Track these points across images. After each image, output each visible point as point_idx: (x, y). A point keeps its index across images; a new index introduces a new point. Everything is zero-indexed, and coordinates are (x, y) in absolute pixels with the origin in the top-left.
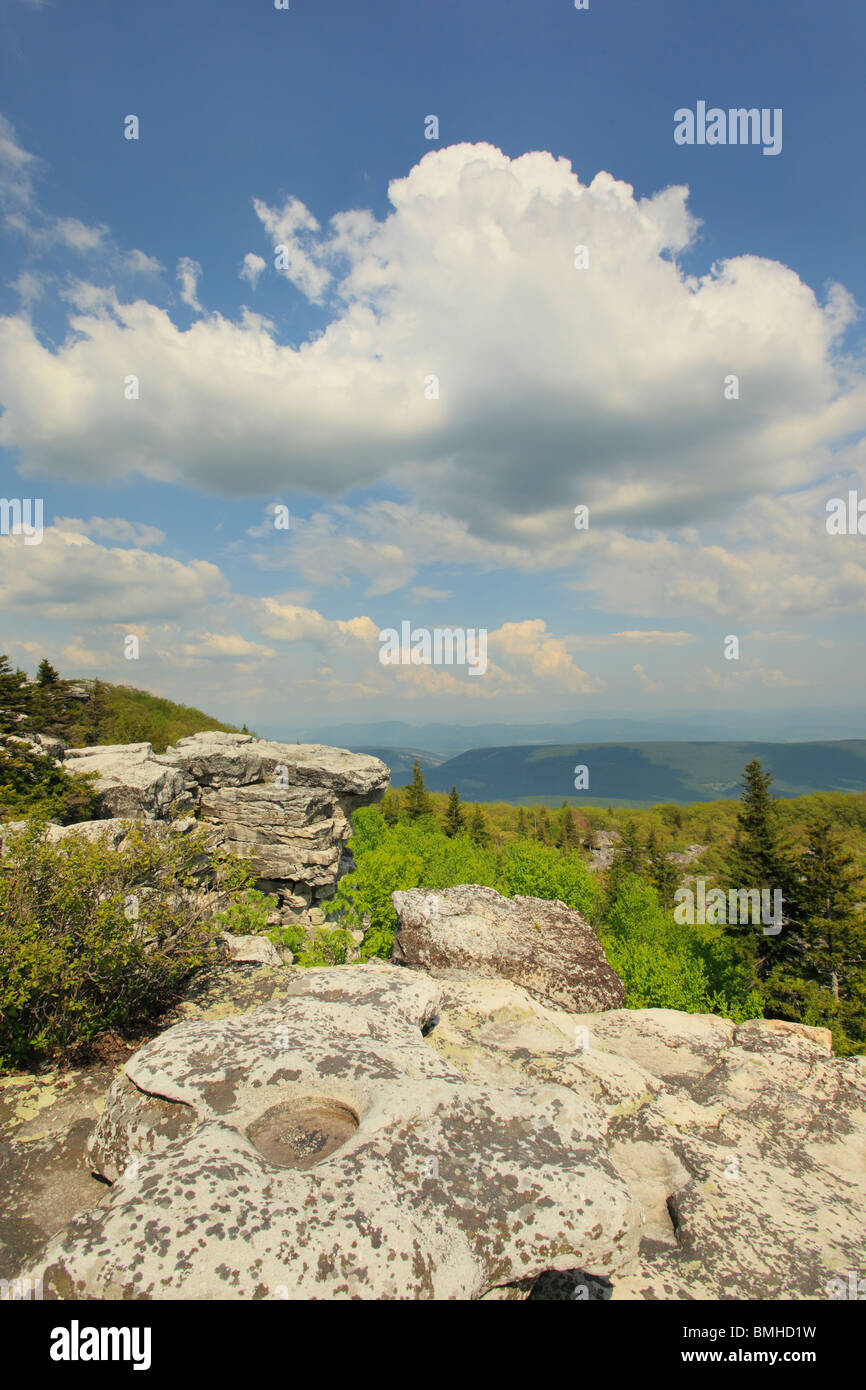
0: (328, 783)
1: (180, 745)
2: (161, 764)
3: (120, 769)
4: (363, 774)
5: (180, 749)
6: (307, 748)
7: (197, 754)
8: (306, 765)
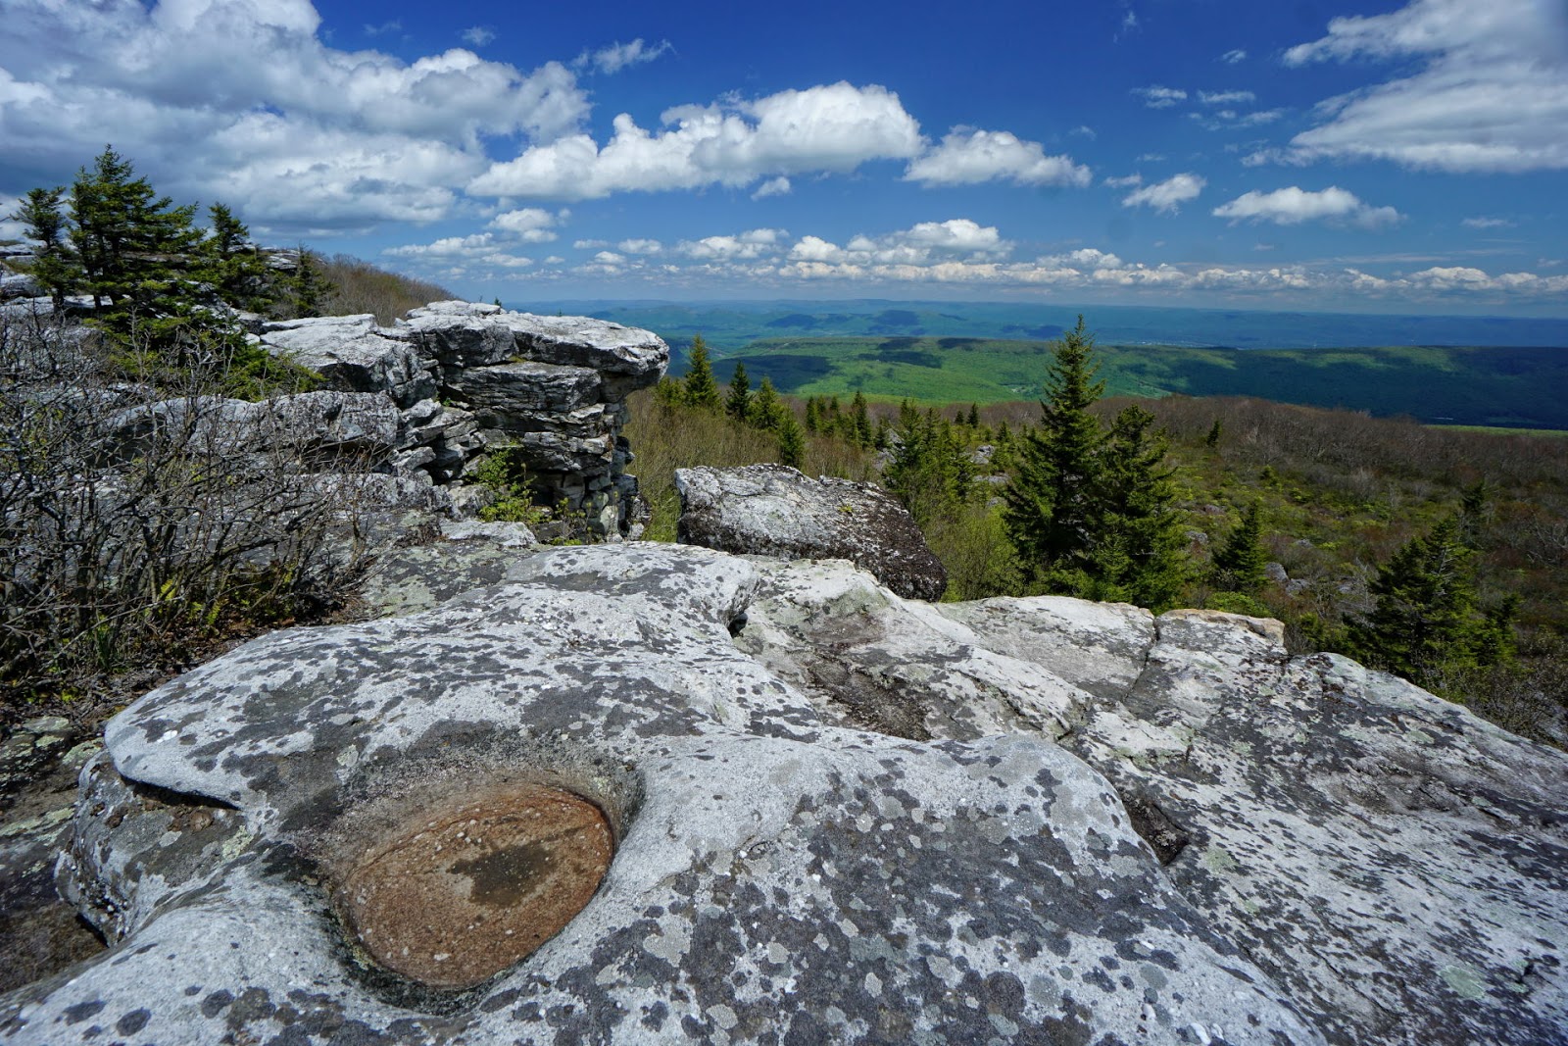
0: (596, 362)
1: (410, 317)
2: (387, 337)
3: (335, 343)
4: (636, 351)
5: (410, 321)
6: (569, 320)
7: (433, 326)
8: (568, 340)
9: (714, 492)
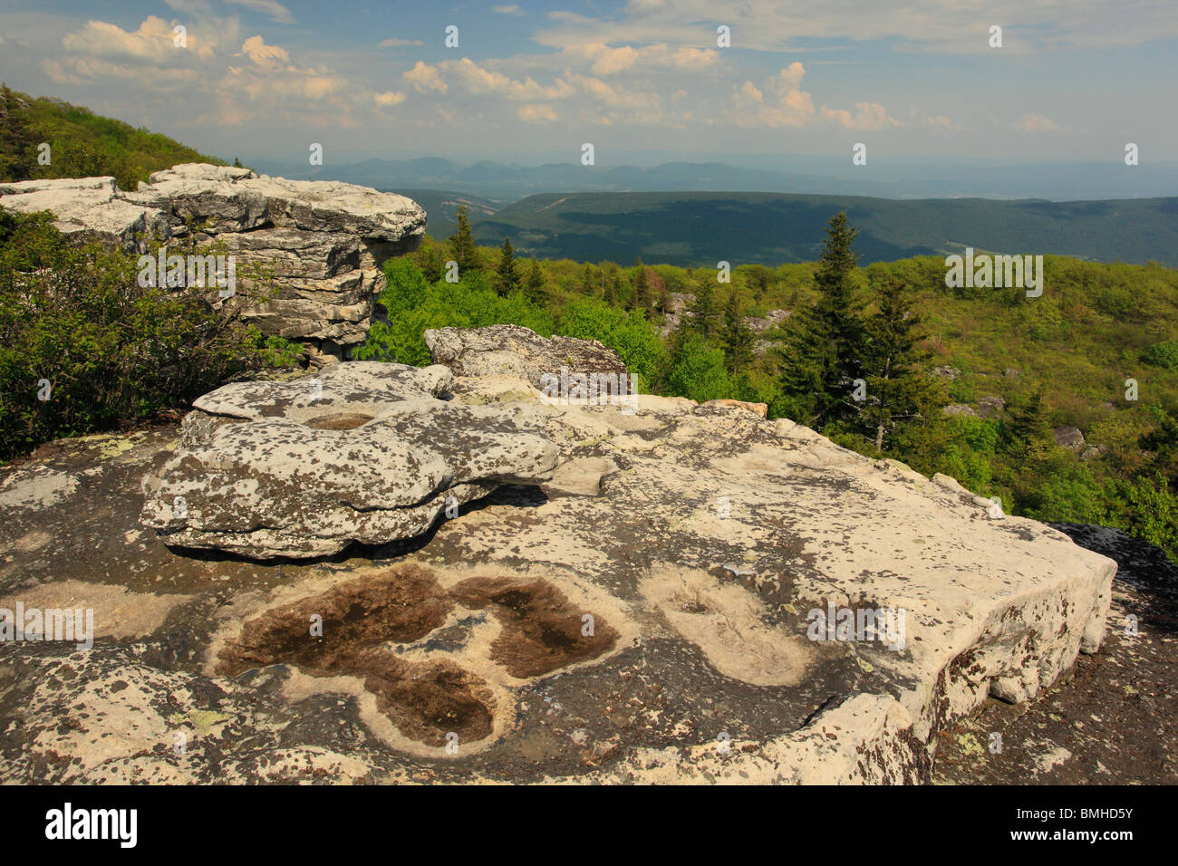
0: (352, 228)
1: (154, 181)
2: (134, 203)
3: (79, 209)
4: (393, 218)
5: (156, 186)
6: (322, 186)
7: (181, 192)
8: (323, 206)
9: (456, 348)
